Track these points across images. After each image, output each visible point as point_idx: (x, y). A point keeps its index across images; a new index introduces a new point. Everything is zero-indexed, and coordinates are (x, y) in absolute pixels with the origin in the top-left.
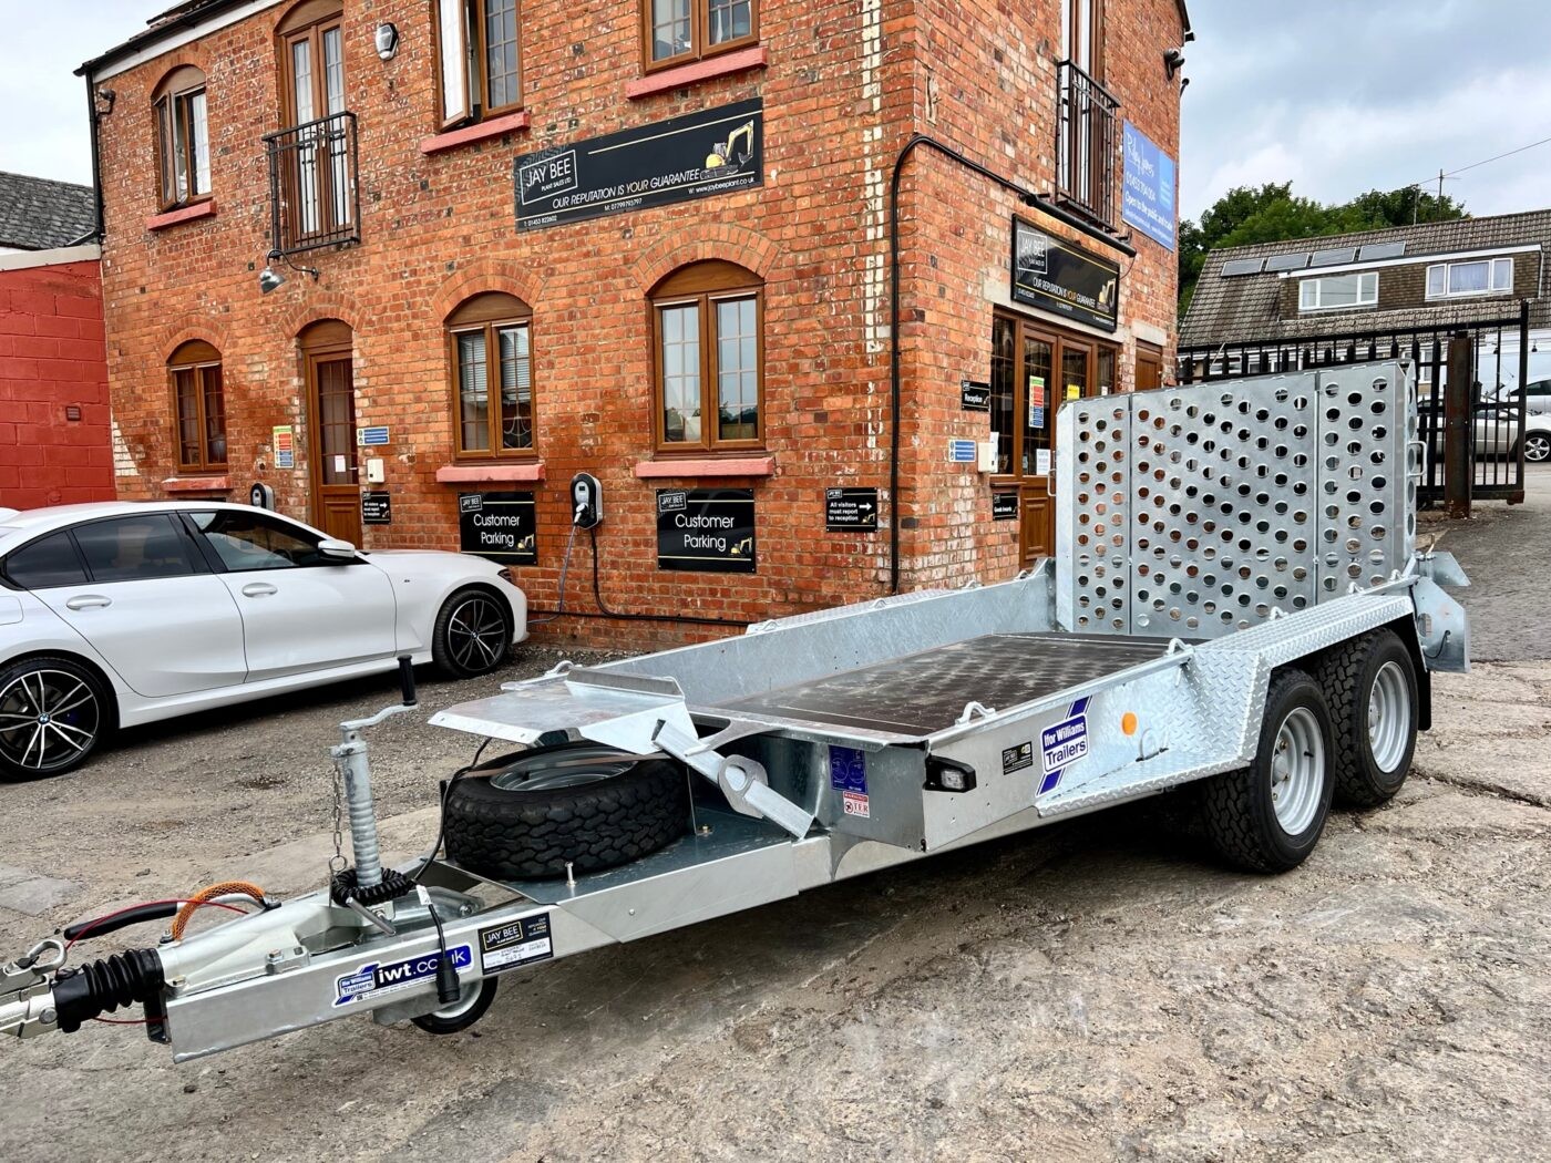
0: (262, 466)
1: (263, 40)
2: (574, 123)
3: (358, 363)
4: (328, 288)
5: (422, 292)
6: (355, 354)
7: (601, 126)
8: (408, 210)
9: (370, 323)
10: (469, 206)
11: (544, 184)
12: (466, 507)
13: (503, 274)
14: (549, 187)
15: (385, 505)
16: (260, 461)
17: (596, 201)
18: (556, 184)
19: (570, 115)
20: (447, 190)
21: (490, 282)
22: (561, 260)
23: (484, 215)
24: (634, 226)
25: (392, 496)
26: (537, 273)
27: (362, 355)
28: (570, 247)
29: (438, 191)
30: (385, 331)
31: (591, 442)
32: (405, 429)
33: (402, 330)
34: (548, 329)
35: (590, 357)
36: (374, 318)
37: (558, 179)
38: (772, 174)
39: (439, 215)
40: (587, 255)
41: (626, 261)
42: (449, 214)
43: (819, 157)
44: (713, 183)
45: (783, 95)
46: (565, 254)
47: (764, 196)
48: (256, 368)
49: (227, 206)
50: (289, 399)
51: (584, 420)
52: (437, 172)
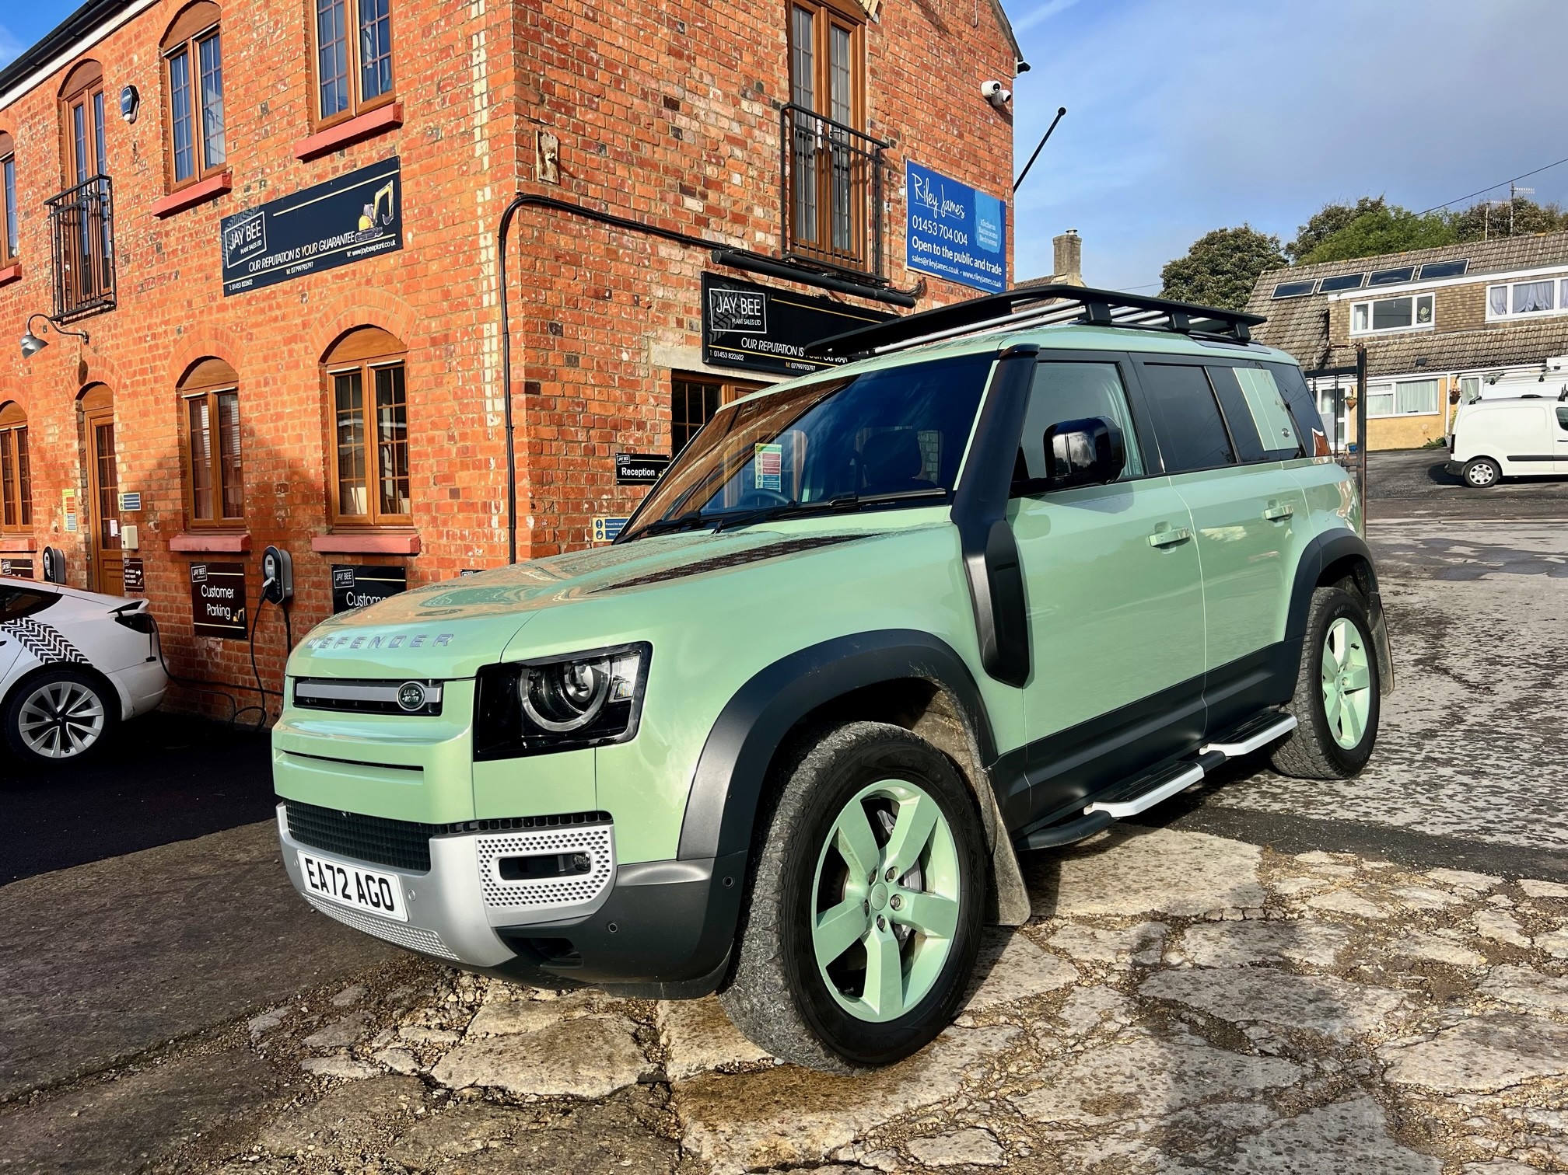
0: (56, 530)
1: (50, 106)
2: (263, 183)
3: (118, 428)
4: (95, 351)
5: (160, 355)
6: (116, 419)
7: (283, 187)
8: (148, 273)
9: (125, 386)
10: (190, 269)
11: (243, 246)
12: (195, 578)
13: (216, 338)
14: (246, 250)
15: (139, 573)
16: (54, 524)
17: (280, 264)
18: (252, 247)
19: (260, 176)
20: (174, 252)
21: (207, 346)
22: (257, 325)
23: (201, 279)
24: (309, 289)
25: (145, 563)
26: (241, 338)
27: (121, 419)
28: (262, 311)
29: (169, 254)
30: (135, 394)
31: (282, 513)
32: (152, 495)
33: (147, 395)
34: (249, 395)
35: (280, 424)
36: (128, 382)
37: (252, 241)
38: (408, 237)
39: (170, 278)
40: (276, 319)
41: (305, 325)
42: (176, 277)
43: (444, 219)
44: (364, 246)
45: (415, 153)
46: (260, 318)
47: (404, 259)
48: (51, 431)
49: (29, 269)
50: (73, 462)
51: (277, 490)
52: (167, 234)
